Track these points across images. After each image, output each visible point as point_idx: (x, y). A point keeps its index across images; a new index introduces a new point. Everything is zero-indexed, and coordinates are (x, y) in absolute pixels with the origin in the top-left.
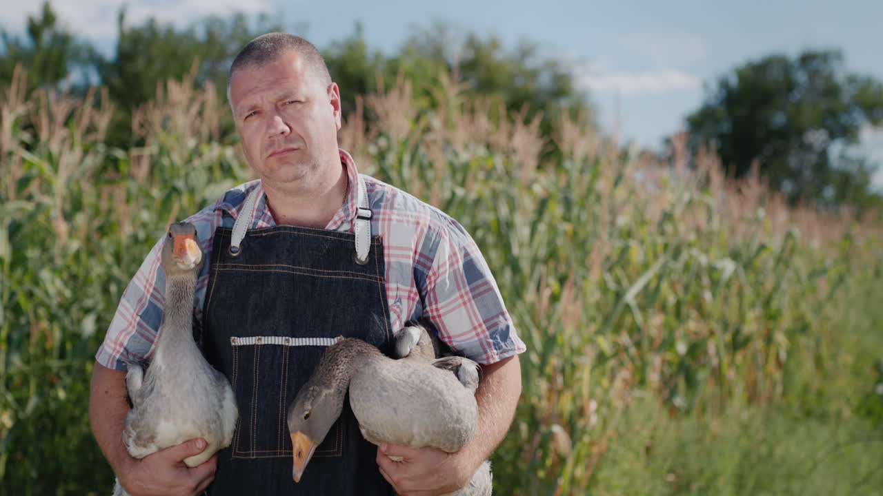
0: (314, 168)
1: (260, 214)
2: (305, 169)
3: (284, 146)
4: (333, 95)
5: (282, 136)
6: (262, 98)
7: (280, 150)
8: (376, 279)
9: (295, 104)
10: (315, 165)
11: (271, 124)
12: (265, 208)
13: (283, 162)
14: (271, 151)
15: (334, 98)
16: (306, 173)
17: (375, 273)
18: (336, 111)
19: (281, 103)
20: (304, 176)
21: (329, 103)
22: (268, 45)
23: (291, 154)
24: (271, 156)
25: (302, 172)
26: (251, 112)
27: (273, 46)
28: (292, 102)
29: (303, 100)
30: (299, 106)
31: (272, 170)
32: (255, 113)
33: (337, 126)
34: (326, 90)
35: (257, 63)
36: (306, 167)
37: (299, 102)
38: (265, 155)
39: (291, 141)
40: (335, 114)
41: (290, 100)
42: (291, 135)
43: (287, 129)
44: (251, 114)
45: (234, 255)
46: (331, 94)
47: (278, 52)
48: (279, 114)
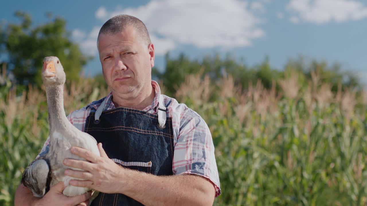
0: (138, 87)
1: (109, 105)
2: (134, 88)
3: (123, 76)
4: (151, 49)
5: (123, 71)
6: (113, 50)
7: (121, 78)
8: (169, 136)
9: (130, 54)
10: (139, 86)
11: (117, 65)
12: (111, 103)
13: (122, 84)
14: (116, 78)
15: (151, 51)
16: (134, 90)
17: (169, 133)
18: (152, 58)
19: (123, 53)
20: (132, 91)
21: (148, 53)
22: (119, 22)
23: (127, 80)
24: (116, 80)
25: (132, 89)
26: (108, 57)
27: (122, 23)
28: (129, 53)
29: (134, 52)
30: (133, 55)
31: (116, 87)
32: (109, 57)
33: (152, 66)
34: (147, 47)
35: (112, 32)
36: (134, 87)
37: (133, 53)
38: (113, 79)
39: (127, 74)
40: (151, 59)
41: (127, 52)
42: (127, 71)
43: (125, 68)
44: (108, 58)
45: (96, 124)
46: (150, 48)
47: (124, 27)
48: (122, 60)
